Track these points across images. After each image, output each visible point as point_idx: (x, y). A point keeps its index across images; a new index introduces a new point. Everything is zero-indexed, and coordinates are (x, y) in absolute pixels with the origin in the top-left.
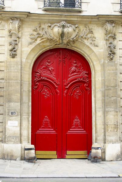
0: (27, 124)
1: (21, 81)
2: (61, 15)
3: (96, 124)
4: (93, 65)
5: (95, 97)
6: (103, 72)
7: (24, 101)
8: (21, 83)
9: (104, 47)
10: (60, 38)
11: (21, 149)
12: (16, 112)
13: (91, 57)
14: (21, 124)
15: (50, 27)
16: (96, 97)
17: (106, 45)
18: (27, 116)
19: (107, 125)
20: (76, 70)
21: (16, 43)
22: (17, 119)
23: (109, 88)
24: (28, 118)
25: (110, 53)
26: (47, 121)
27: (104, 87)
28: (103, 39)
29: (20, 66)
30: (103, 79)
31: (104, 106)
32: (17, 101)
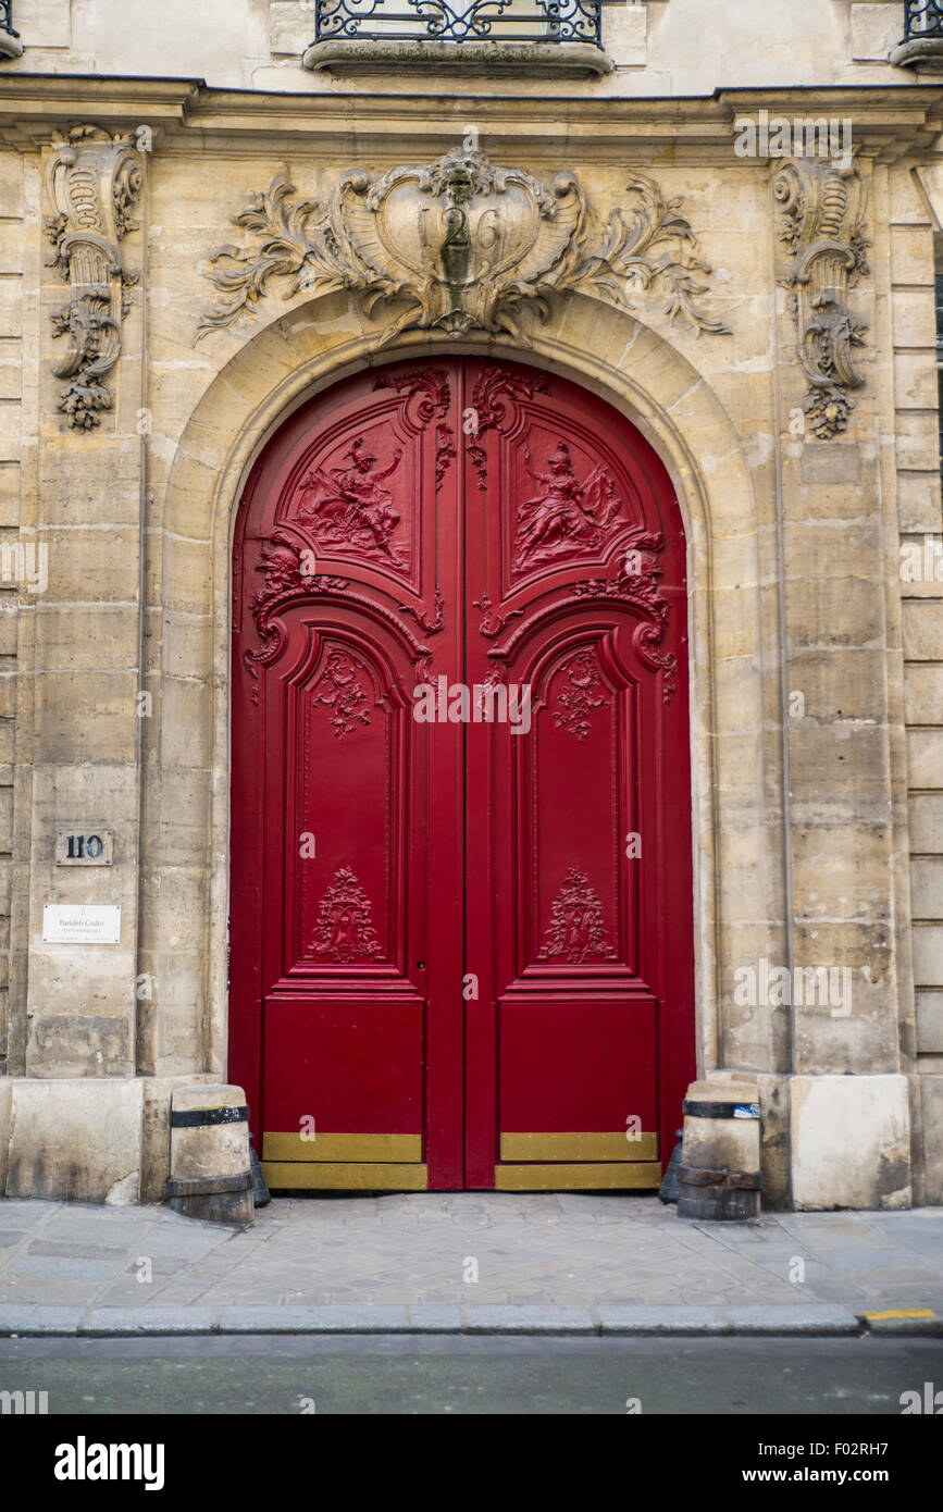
0: (196, 932)
1: (146, 601)
2: (441, 99)
3: (718, 929)
4: (697, 478)
5: (712, 720)
6: (771, 528)
7: (169, 752)
8: (145, 616)
9: (771, 338)
10: (442, 277)
11: (146, 1117)
12: (106, 839)
13: (675, 420)
14: (146, 928)
15: (361, 190)
16: (721, 722)
17: (787, 324)
18: (195, 871)
19: (804, 933)
20: (565, 522)
21: (104, 319)
22: (114, 893)
23: (811, 647)
24: (203, 888)
25: (821, 379)
26: (354, 908)
27: (774, 639)
28: (767, 279)
29: (134, 495)
30: (772, 579)
31: (775, 787)
32: (109, 755)
